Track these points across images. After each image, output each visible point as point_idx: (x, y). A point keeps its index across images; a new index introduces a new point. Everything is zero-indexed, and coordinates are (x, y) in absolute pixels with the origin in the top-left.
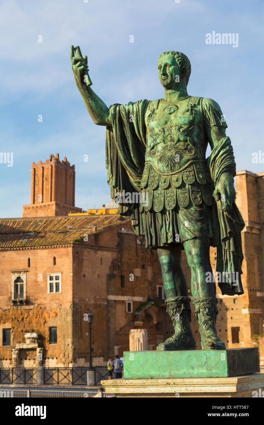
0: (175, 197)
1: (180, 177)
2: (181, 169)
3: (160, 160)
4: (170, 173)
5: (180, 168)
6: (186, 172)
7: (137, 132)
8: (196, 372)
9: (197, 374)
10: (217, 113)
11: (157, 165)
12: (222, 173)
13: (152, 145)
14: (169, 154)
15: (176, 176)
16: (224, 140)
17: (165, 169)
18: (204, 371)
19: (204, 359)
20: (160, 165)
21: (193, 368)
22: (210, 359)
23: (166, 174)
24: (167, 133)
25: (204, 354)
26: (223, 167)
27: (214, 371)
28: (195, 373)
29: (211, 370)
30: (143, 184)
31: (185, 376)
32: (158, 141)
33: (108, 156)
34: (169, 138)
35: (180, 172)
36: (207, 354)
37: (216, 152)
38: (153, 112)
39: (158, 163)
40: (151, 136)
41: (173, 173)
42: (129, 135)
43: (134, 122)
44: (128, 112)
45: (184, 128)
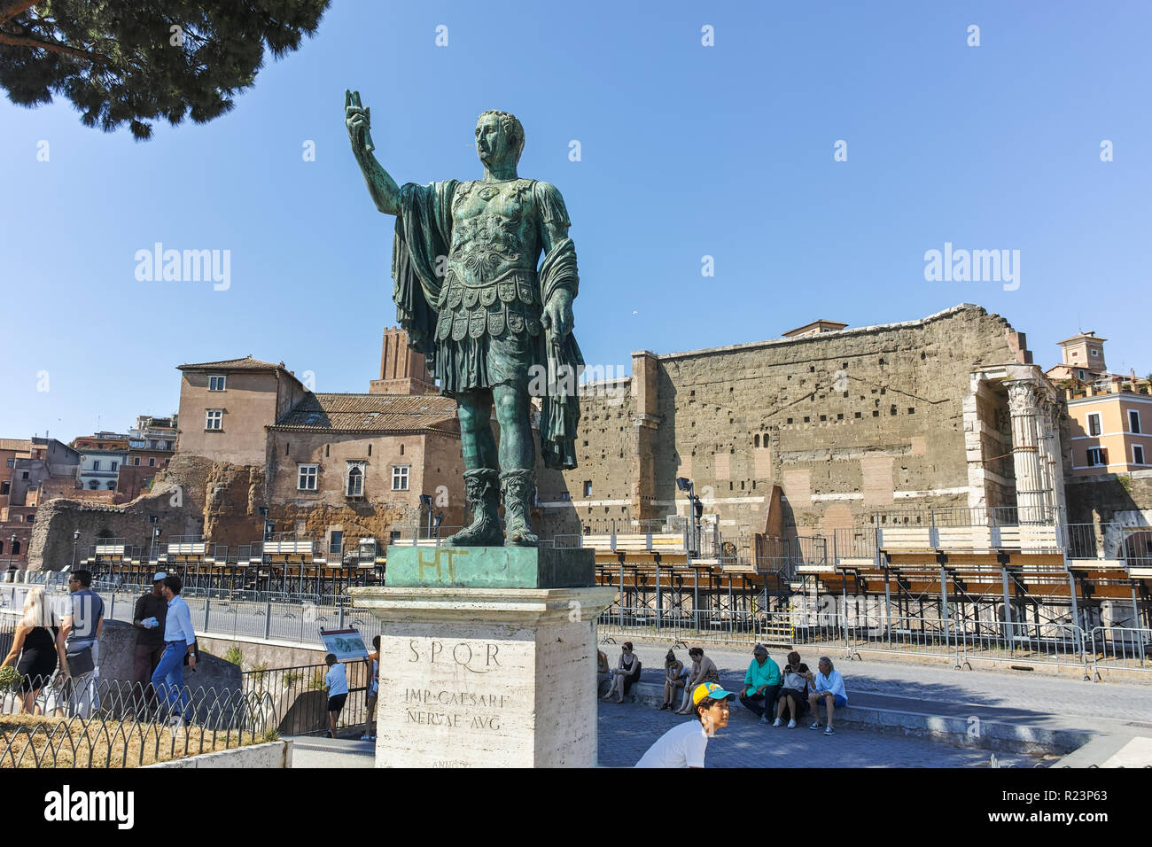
0: (484, 320)
1: (494, 291)
2: (497, 280)
3: (467, 265)
4: (480, 285)
5: (496, 277)
6: (504, 284)
7: (439, 226)
8: (490, 579)
9: (492, 583)
10: (556, 201)
11: (462, 272)
12: (554, 288)
13: (458, 243)
14: (480, 257)
15: (488, 289)
16: (564, 242)
17: (473, 278)
18: (503, 578)
19: (504, 560)
20: (467, 272)
21: (487, 573)
22: (514, 559)
23: (473, 286)
24: (479, 227)
25: (505, 552)
26: (559, 279)
27: (517, 579)
28: (490, 581)
29: (513, 577)
30: (441, 301)
31: (474, 585)
32: (467, 238)
33: (395, 260)
34: (482, 234)
35: (493, 284)
36: (508, 552)
37: (552, 259)
38: (462, 197)
39: (464, 270)
40: (458, 231)
41: (484, 285)
42: (426, 229)
43: (436, 210)
44: (428, 196)
45: (505, 220)
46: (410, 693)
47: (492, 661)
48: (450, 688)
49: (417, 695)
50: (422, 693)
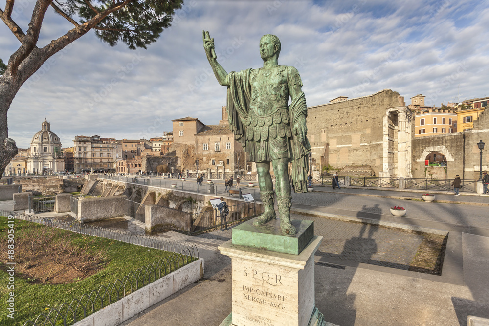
0: (267, 132)
1: (271, 118)
3: (259, 107)
4: (265, 116)
5: (272, 112)
6: (275, 115)
7: (245, 90)
11: (257, 111)
12: (299, 116)
13: (254, 97)
14: (264, 103)
15: (269, 118)
16: (300, 94)
17: (262, 113)
18: (282, 248)
19: (283, 241)
20: (259, 111)
22: (287, 241)
23: (262, 117)
24: (263, 90)
25: (283, 238)
26: (300, 112)
27: (288, 250)
28: (276, 249)
30: (248, 123)
31: (269, 249)
32: (258, 95)
34: (265, 93)
35: (271, 115)
37: (296, 102)
38: (255, 76)
40: (254, 92)
41: (267, 116)
42: (240, 91)
43: (244, 83)
44: (240, 77)
45: (275, 86)
46: (244, 287)
47: (278, 282)
48: (260, 289)
49: (247, 289)
50: (250, 288)
